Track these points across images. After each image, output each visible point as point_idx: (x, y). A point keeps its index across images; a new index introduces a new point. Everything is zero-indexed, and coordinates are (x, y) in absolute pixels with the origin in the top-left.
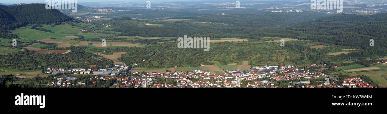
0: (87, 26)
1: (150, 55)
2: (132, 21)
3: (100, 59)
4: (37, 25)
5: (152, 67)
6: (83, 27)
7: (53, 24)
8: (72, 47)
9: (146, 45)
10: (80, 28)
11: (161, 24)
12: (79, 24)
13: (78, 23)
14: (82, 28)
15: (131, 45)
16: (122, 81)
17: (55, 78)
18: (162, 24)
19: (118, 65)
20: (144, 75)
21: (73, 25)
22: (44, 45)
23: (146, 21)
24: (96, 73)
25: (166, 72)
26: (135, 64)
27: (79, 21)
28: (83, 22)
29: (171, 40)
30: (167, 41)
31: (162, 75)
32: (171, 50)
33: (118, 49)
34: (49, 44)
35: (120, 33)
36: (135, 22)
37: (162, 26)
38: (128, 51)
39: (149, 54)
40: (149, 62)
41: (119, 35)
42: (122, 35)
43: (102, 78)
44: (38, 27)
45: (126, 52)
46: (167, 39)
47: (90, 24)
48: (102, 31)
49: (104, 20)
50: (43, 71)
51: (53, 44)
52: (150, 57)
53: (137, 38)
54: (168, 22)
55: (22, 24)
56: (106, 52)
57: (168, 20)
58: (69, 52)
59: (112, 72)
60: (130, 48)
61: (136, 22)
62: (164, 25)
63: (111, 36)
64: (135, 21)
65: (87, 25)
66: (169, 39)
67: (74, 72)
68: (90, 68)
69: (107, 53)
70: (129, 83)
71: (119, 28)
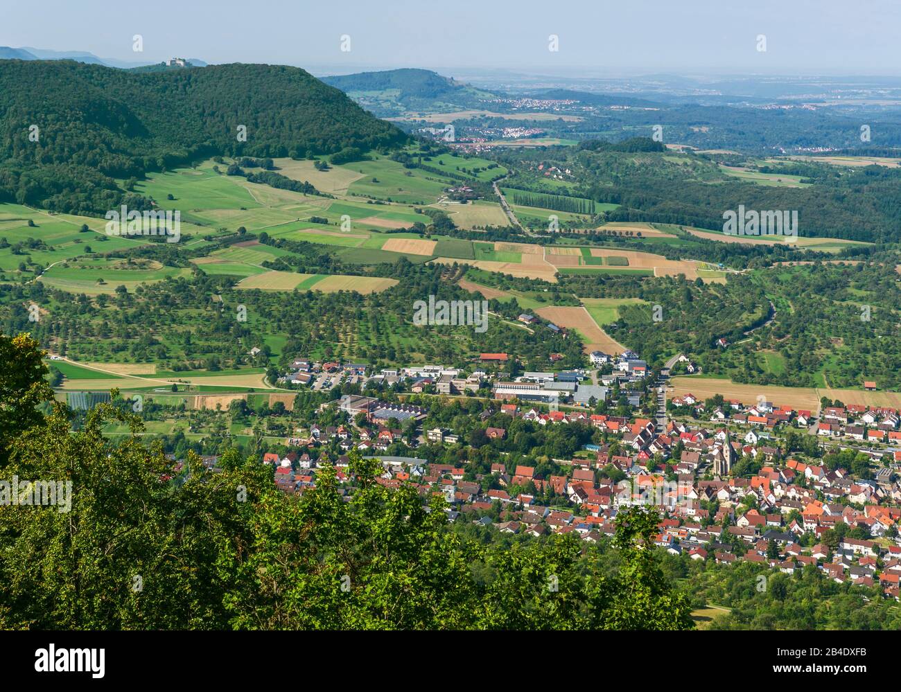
0: (469, 172)
1: (747, 318)
2: (667, 159)
3: (525, 327)
4: (254, 159)
5: (756, 379)
6: (452, 175)
7: (325, 159)
8: (403, 266)
9: (731, 270)
10: (443, 179)
11: (797, 174)
12: (434, 163)
13: (434, 154)
14: (449, 179)
15: (660, 267)
16: (621, 436)
17: (326, 406)
18: (804, 178)
19: (605, 359)
20: (721, 416)
21: (408, 167)
22: (284, 252)
23: (735, 162)
24: (503, 391)
25: (824, 407)
26: (682, 358)
27: (436, 149)
28: (455, 155)
29: (844, 255)
30: (828, 256)
31: (801, 420)
32: (844, 304)
33: (603, 285)
34: (304, 246)
35: (612, 207)
36: (680, 162)
37: (802, 186)
38: (649, 292)
39: (744, 315)
40: (747, 352)
41: (609, 218)
42: (624, 218)
43: (532, 416)
44: (256, 171)
45: (641, 298)
46: (826, 250)
47: (485, 164)
48: (535, 196)
49: (544, 148)
50: (274, 376)
51: (322, 246)
52: (747, 329)
53: (688, 238)
54: (830, 167)
55: (190, 152)
56: (551, 294)
57: (832, 160)
58: (392, 289)
59: (576, 387)
60: (659, 280)
61: (685, 164)
62: (812, 182)
63: (576, 220)
64: (680, 156)
65: (470, 164)
66: (836, 250)
67: (411, 381)
68: (480, 369)
69: (558, 300)
70: (653, 448)
71: (611, 185)
